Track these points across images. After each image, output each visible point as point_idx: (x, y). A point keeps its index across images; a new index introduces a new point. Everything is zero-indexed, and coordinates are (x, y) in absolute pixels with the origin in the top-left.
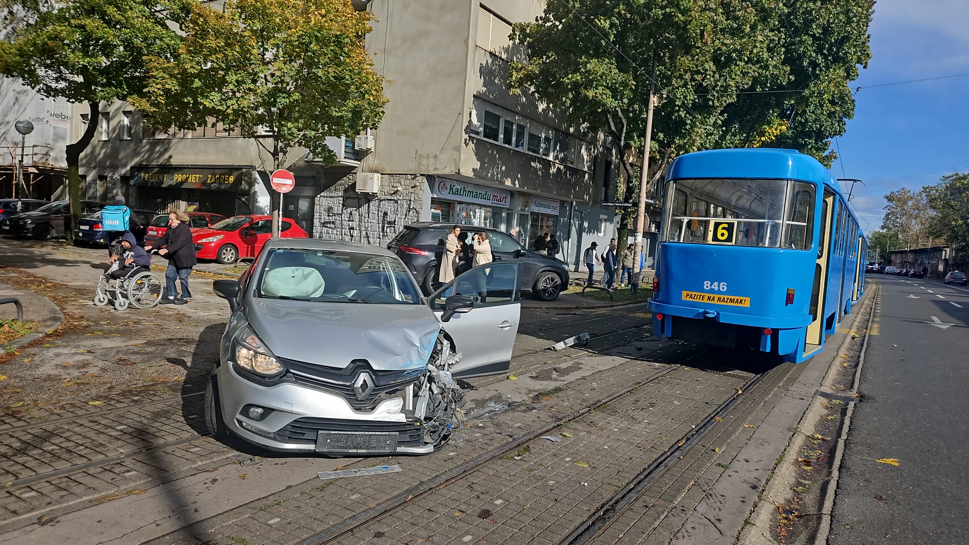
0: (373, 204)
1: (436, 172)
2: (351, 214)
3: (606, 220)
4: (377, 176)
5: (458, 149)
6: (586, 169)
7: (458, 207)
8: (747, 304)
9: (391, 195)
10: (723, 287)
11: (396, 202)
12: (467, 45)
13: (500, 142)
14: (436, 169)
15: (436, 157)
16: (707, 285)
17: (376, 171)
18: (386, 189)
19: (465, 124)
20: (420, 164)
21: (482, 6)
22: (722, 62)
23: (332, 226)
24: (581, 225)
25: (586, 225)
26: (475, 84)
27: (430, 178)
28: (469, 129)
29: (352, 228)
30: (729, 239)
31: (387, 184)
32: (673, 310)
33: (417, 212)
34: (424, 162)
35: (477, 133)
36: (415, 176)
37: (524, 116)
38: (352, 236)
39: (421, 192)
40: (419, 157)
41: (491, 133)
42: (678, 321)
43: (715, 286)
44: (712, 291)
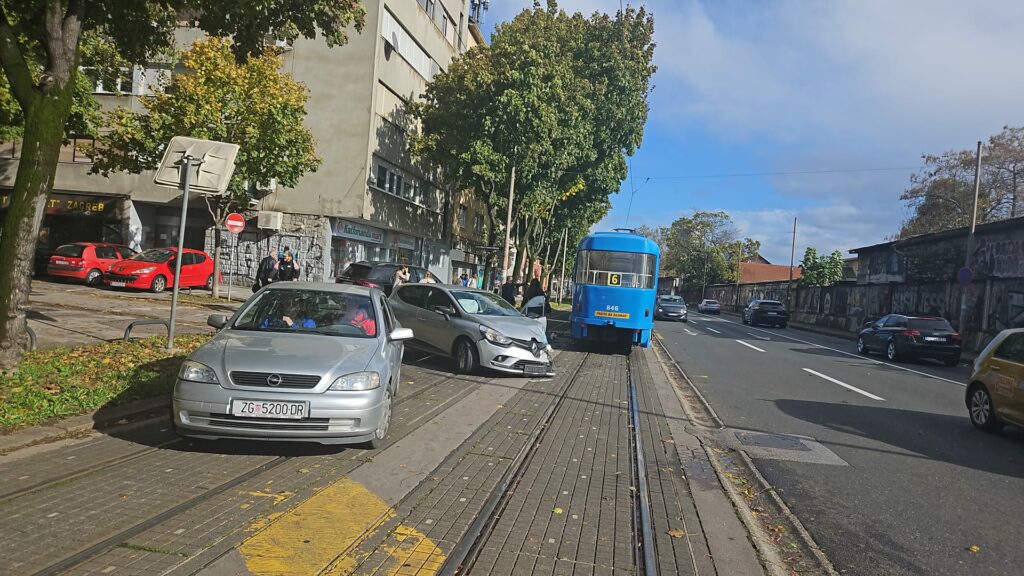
0: (273, 240)
1: (340, 215)
2: (248, 246)
3: (444, 254)
4: (280, 214)
5: (361, 197)
6: (438, 211)
7: (348, 243)
8: (628, 317)
9: (293, 232)
10: (617, 308)
11: (299, 238)
12: (370, 113)
13: (386, 191)
14: (339, 212)
15: (339, 202)
16: (608, 307)
17: (277, 210)
18: (288, 227)
19: (367, 177)
20: (323, 207)
21: (380, 81)
22: (558, 145)
23: (226, 257)
24: (428, 258)
25: (431, 257)
26: (374, 144)
27: (333, 220)
28: (370, 182)
29: (250, 260)
30: (618, 283)
31: (288, 222)
32: (590, 321)
33: (321, 248)
34: (328, 205)
35: (373, 183)
36: (319, 217)
37: (402, 169)
38: (249, 267)
39: (324, 231)
40: (322, 201)
41: (381, 183)
42: (590, 327)
43: (612, 308)
44: (611, 311)
